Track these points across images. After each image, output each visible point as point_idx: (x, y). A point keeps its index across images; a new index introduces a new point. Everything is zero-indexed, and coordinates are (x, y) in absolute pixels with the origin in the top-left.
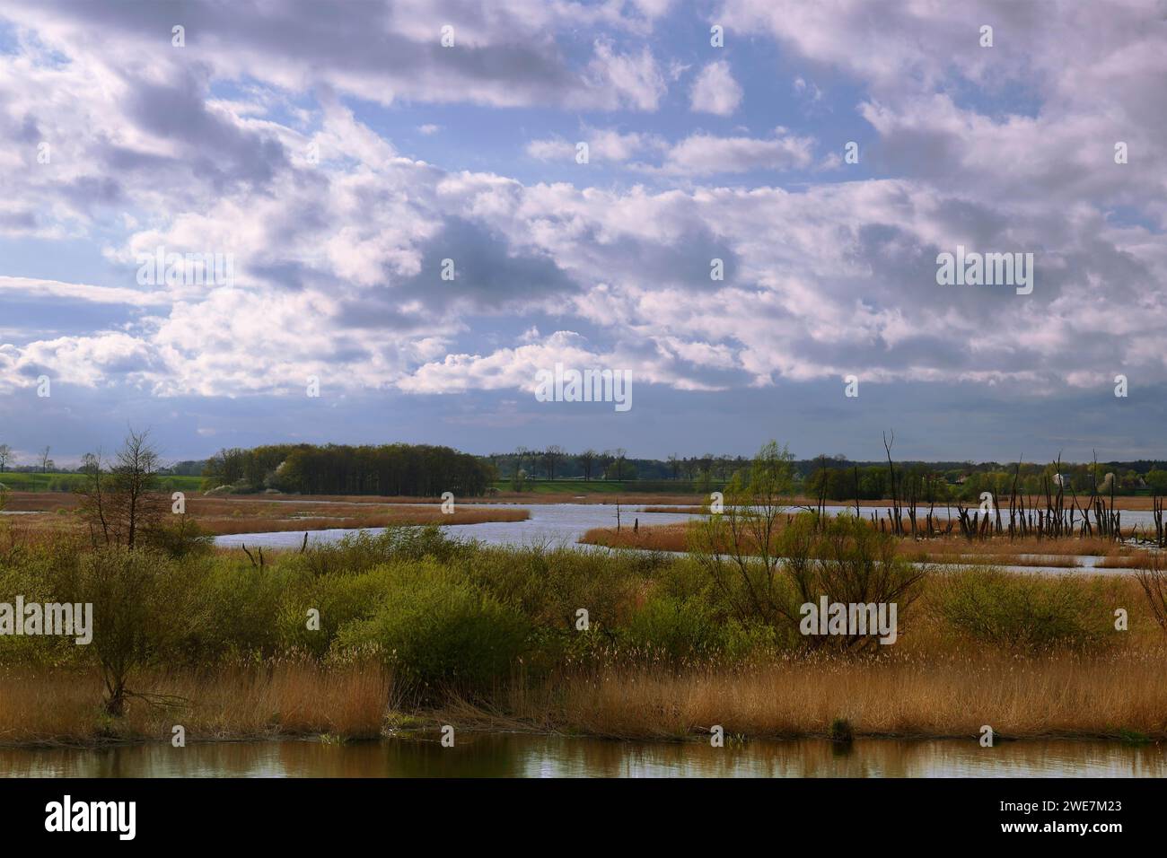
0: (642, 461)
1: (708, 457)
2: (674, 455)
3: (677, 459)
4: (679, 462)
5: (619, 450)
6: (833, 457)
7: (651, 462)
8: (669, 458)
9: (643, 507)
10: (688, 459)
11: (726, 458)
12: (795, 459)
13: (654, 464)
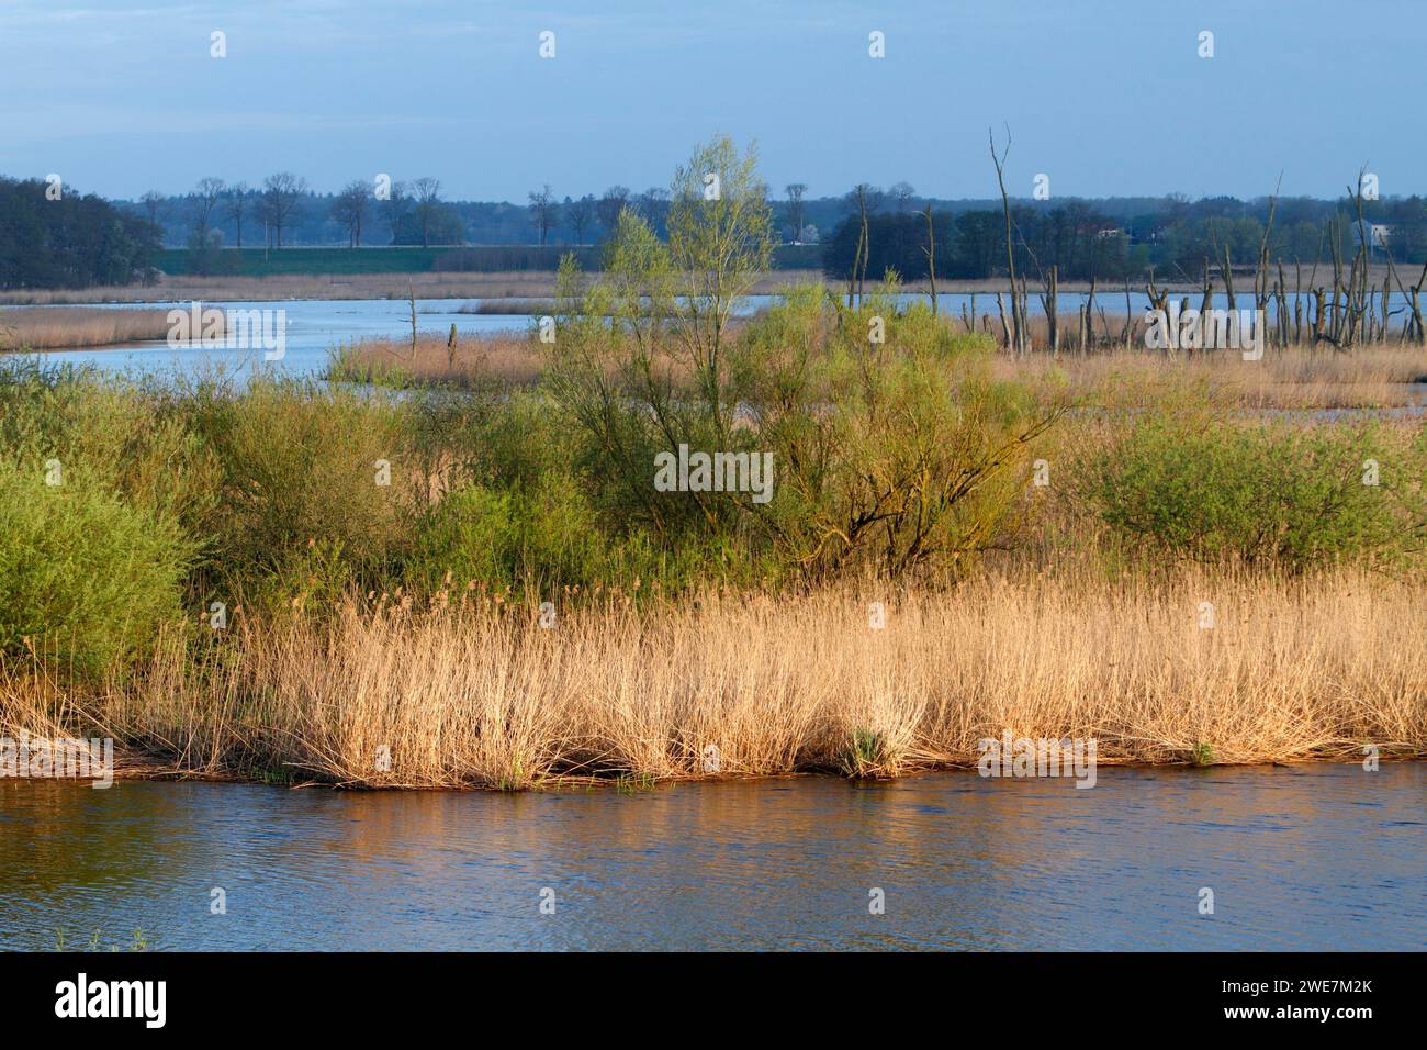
0: (474, 205)
1: (616, 195)
2: (542, 192)
3: (550, 200)
4: (555, 206)
5: (423, 183)
6: (886, 191)
7: (493, 206)
8: (532, 196)
9: (474, 303)
10: (576, 198)
11: (656, 197)
12: (806, 196)
13: (501, 210)
